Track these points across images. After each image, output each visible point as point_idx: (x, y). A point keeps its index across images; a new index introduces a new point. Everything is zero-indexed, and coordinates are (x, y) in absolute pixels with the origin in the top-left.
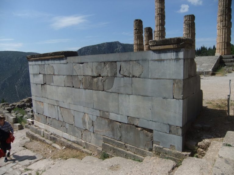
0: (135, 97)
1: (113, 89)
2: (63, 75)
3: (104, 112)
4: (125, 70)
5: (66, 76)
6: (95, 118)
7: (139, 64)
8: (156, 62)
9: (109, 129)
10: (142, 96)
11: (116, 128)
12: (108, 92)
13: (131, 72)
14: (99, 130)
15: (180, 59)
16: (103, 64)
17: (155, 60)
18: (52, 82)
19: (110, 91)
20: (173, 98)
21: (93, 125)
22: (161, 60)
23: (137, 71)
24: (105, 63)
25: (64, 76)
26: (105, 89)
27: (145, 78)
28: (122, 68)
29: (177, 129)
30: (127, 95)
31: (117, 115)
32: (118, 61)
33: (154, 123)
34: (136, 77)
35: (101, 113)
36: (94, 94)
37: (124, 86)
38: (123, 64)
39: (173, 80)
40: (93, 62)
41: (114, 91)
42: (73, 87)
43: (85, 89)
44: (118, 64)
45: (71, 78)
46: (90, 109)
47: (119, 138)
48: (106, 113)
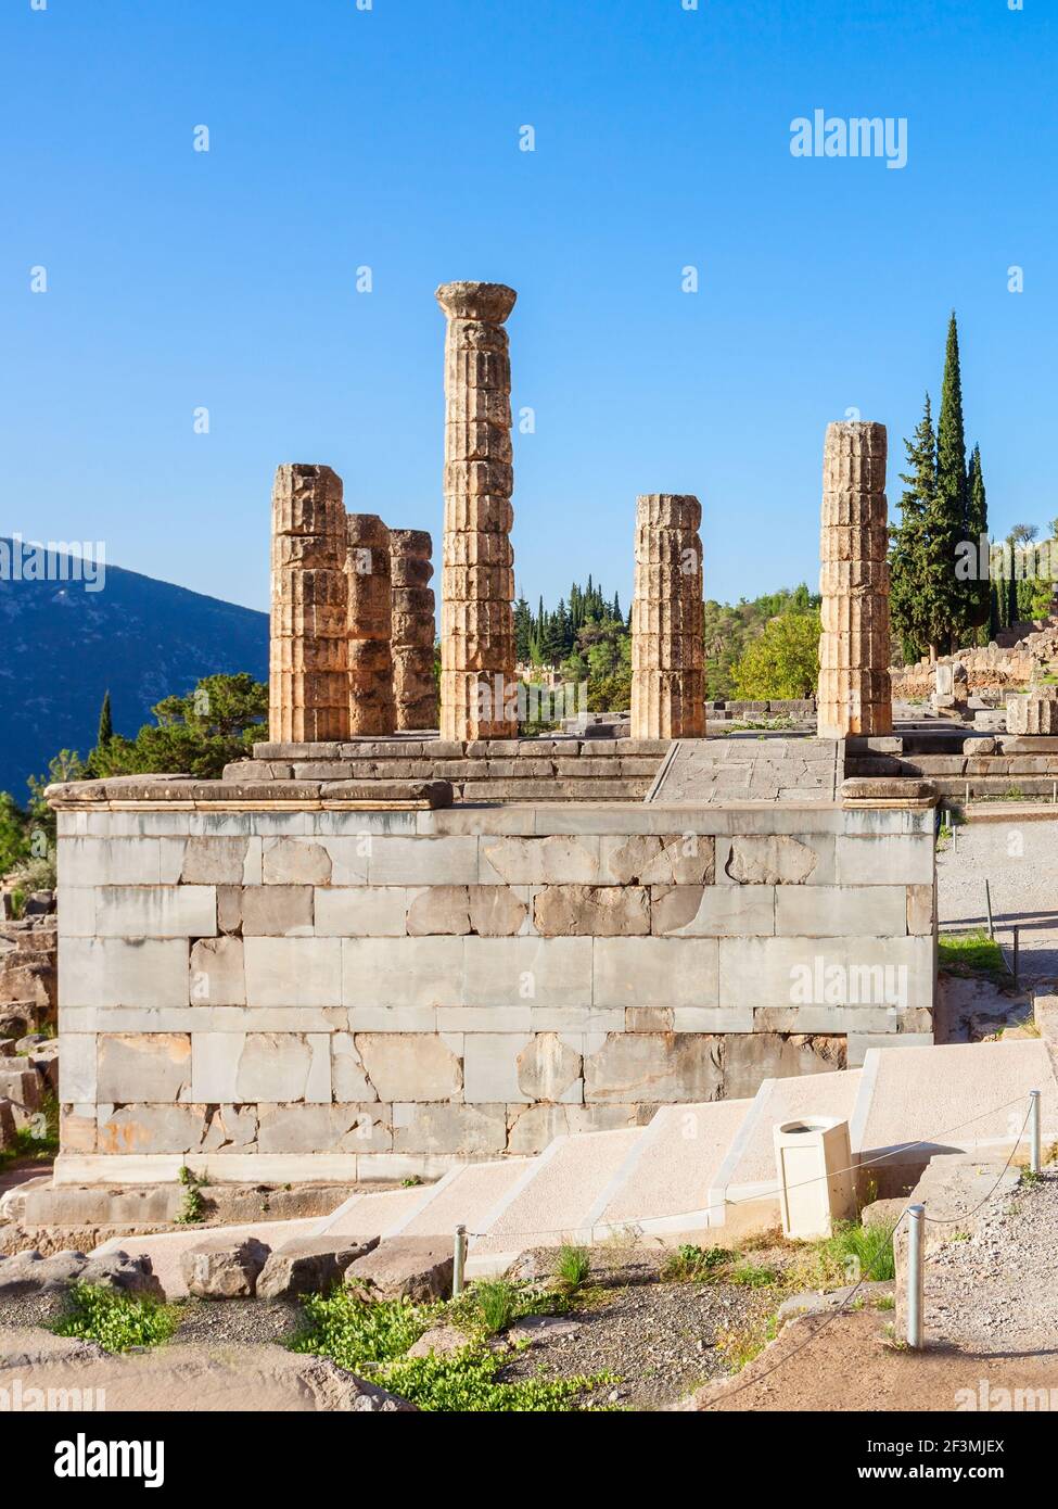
0: (785, 942)
1: (698, 925)
2: (406, 886)
3: (646, 1011)
4: (747, 862)
5: (428, 888)
6: (593, 1044)
7: (803, 844)
8: (859, 841)
9: (671, 1071)
10: (812, 937)
11: (703, 1059)
12: (668, 938)
13: (772, 867)
14: (617, 1086)
15: (926, 834)
16: (653, 844)
17: (854, 836)
18: (309, 920)
19: (682, 932)
20: (908, 934)
21: (582, 1075)
22: (870, 837)
23: (793, 862)
24: (661, 840)
25: (413, 890)
26: (658, 927)
27: (820, 885)
28: (735, 856)
29: (920, 1016)
30: (755, 941)
31: (710, 1012)
32: (721, 835)
33: (851, 1010)
34: (790, 883)
35: (630, 1016)
36: (603, 953)
37: (743, 913)
38: (740, 846)
39: (908, 886)
40: (601, 835)
41: (699, 931)
42: (473, 933)
43: (547, 935)
44: (722, 846)
45: (464, 895)
46: (574, 1010)
47: (715, 1090)
48: (657, 1013)
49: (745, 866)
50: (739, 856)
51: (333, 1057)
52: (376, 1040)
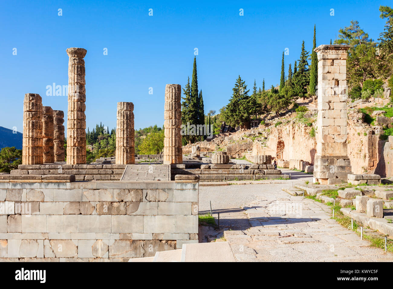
0: (160, 216)
1: (138, 212)
2: (64, 202)
3: (125, 234)
4: (151, 196)
5: (69, 202)
6: (111, 243)
7: (165, 191)
8: (180, 191)
9: (131, 250)
10: (167, 215)
11: (140, 246)
12: (131, 215)
13: (157, 197)
14: (118, 253)
15: (196, 189)
16: (127, 191)
17: (178, 190)
18: (38, 210)
19: (134, 214)
20: (192, 215)
21: (108, 251)
22: (182, 190)
23: (163, 196)
24: (129, 190)
25: (65, 203)
26: (128, 213)
27: (170, 202)
28: (148, 194)
29: (195, 236)
30: (153, 216)
31: (142, 234)
32: (144, 189)
33: (177, 234)
34: (162, 201)
35: (121, 236)
36: (114, 219)
37: (150, 209)
38: (149, 192)
39: (192, 202)
40: (113, 189)
41: (139, 214)
42: (81, 214)
43: (100, 215)
44: (145, 192)
45: (79, 204)
46: (106, 234)
47: (142, 255)
48: (128, 235)
49: (150, 197)
50: (149, 194)
51: (44, 246)
52: (55, 241)
